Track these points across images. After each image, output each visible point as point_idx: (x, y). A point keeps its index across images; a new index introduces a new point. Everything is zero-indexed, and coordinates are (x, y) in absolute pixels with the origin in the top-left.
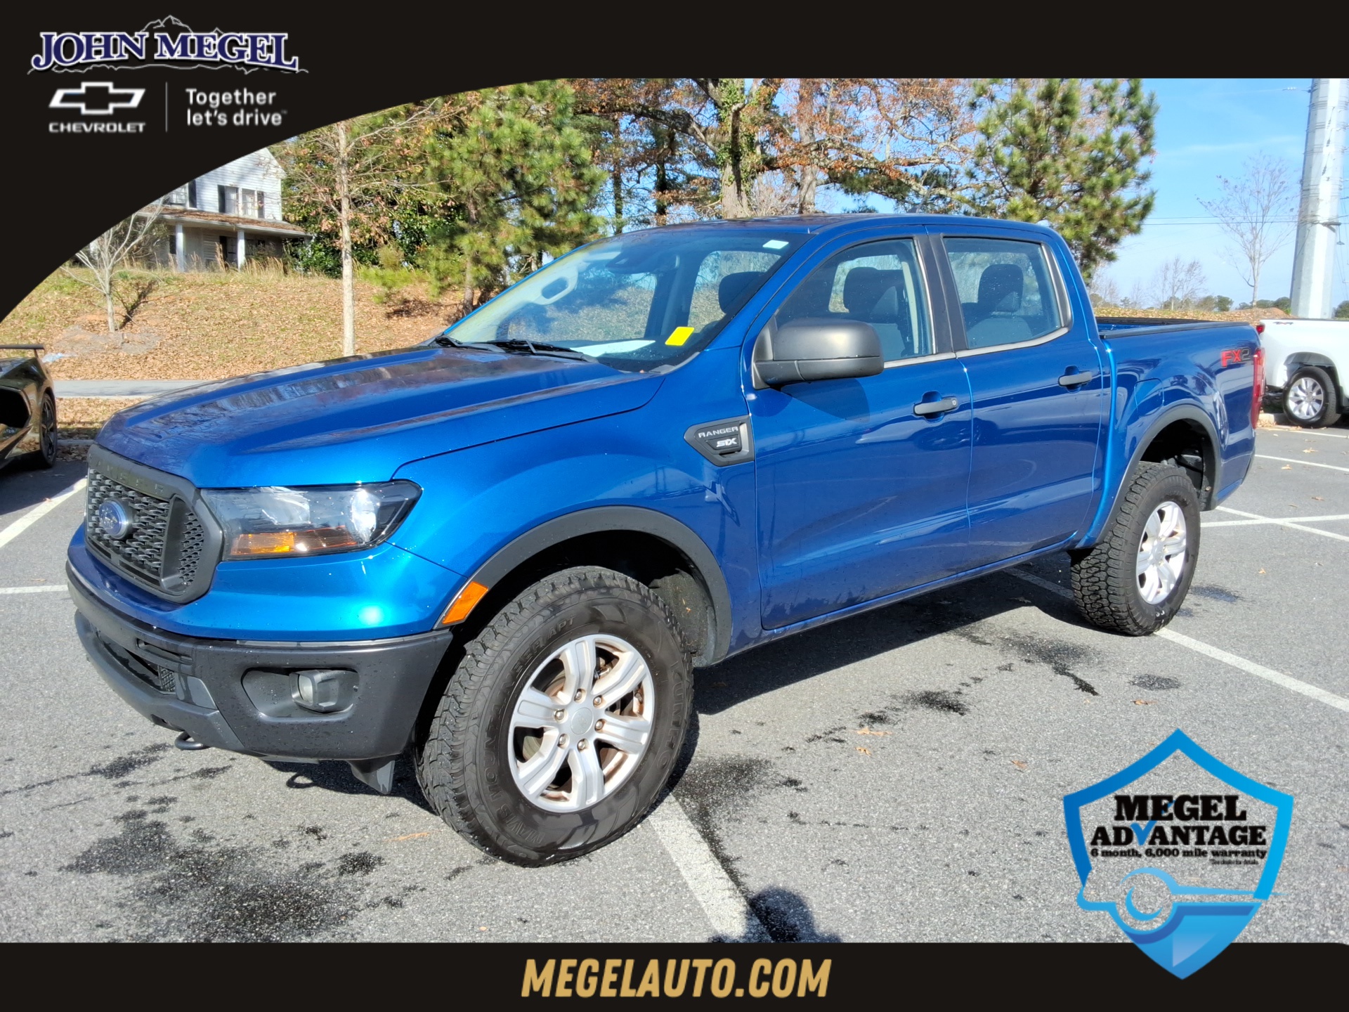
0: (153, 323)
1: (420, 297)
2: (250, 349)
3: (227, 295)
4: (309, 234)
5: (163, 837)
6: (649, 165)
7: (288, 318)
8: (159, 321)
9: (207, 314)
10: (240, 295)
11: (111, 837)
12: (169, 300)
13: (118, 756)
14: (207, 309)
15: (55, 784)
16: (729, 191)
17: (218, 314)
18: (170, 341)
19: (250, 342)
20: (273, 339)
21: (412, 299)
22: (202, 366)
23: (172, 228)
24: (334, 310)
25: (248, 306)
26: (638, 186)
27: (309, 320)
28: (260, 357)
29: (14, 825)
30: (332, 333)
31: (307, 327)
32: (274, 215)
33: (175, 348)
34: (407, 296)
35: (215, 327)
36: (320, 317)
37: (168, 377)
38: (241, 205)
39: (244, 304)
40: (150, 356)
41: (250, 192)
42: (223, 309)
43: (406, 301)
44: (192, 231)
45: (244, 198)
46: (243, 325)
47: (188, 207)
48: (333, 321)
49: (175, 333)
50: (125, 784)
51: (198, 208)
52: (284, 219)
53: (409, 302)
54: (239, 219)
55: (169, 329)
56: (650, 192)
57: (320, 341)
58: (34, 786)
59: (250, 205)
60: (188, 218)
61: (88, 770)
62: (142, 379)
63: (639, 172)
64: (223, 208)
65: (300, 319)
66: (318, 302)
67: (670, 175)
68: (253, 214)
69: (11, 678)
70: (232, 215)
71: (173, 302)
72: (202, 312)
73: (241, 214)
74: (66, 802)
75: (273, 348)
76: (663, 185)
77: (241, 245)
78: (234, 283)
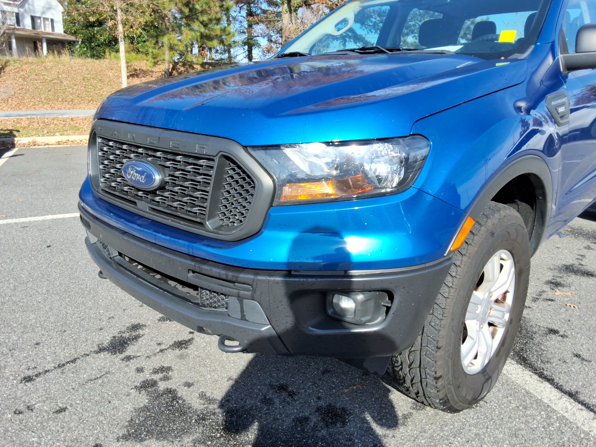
0: (10, 82)
1: (142, 68)
2: (60, 95)
3: (45, 68)
4: (78, 40)
5: (180, 402)
6: (245, 5)
7: (77, 79)
8: (12, 81)
9: (36, 77)
10: (52, 68)
11: (142, 405)
12: (16, 71)
13: (112, 335)
14: (36, 75)
15: (78, 362)
16: (286, 17)
17: (41, 77)
18: (19, 91)
19: (59, 91)
20: (71, 89)
21: (138, 69)
22: (37, 103)
23: (10, 37)
24: (100, 75)
25: (56, 73)
26: (240, 14)
27: (88, 80)
28: (65, 98)
29: (64, 401)
30: (100, 86)
31: (87, 83)
32: (59, 30)
33: (22, 95)
34: (136, 67)
35: (41, 84)
36: (93, 78)
37: (21, 109)
38: (42, 25)
39: (54, 72)
40: (10, 99)
41: (47, 19)
42: (44, 75)
43: (136, 70)
44: (20, 39)
45: (44, 22)
46: (55, 83)
47: (17, 27)
48: (100, 80)
49: (21, 88)
50: (128, 358)
51: (22, 27)
52: (65, 32)
53: (137, 70)
54: (43, 33)
55: (17, 85)
56: (244, 18)
57: (94, 90)
58: (64, 365)
59: (47, 26)
60: (17, 32)
61: (96, 349)
62: (7, 110)
63: (240, 8)
64: (34, 27)
65: (83, 79)
66: (91, 71)
67: (254, 10)
68: (49, 30)
69: (11, 281)
70: (39, 31)
71: (18, 72)
72: (33, 76)
73: (43, 30)
74: (94, 377)
75: (71, 94)
76: (250, 14)
77: (45, 45)
78: (48, 61)
